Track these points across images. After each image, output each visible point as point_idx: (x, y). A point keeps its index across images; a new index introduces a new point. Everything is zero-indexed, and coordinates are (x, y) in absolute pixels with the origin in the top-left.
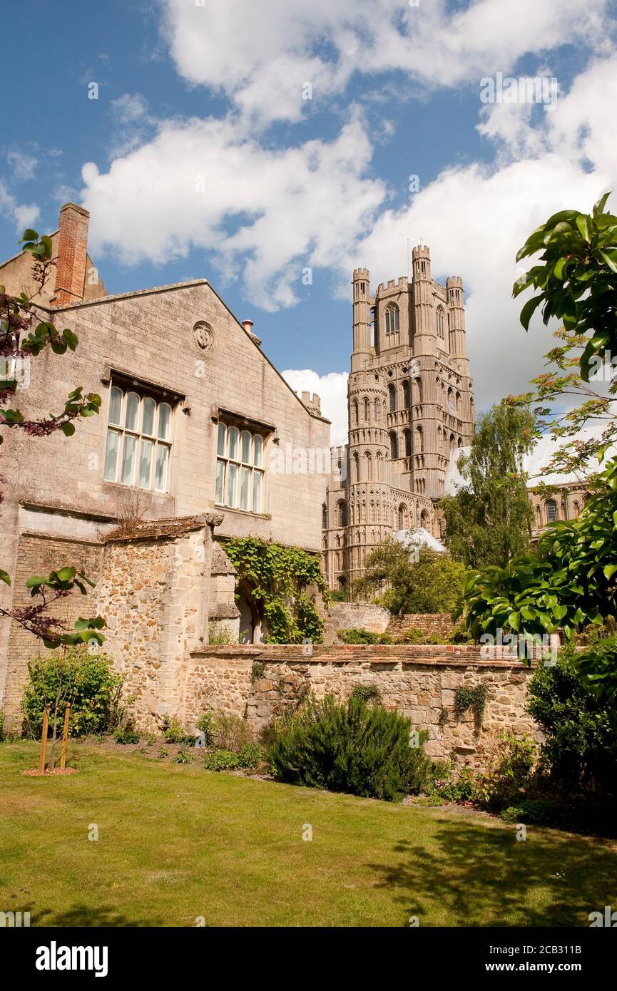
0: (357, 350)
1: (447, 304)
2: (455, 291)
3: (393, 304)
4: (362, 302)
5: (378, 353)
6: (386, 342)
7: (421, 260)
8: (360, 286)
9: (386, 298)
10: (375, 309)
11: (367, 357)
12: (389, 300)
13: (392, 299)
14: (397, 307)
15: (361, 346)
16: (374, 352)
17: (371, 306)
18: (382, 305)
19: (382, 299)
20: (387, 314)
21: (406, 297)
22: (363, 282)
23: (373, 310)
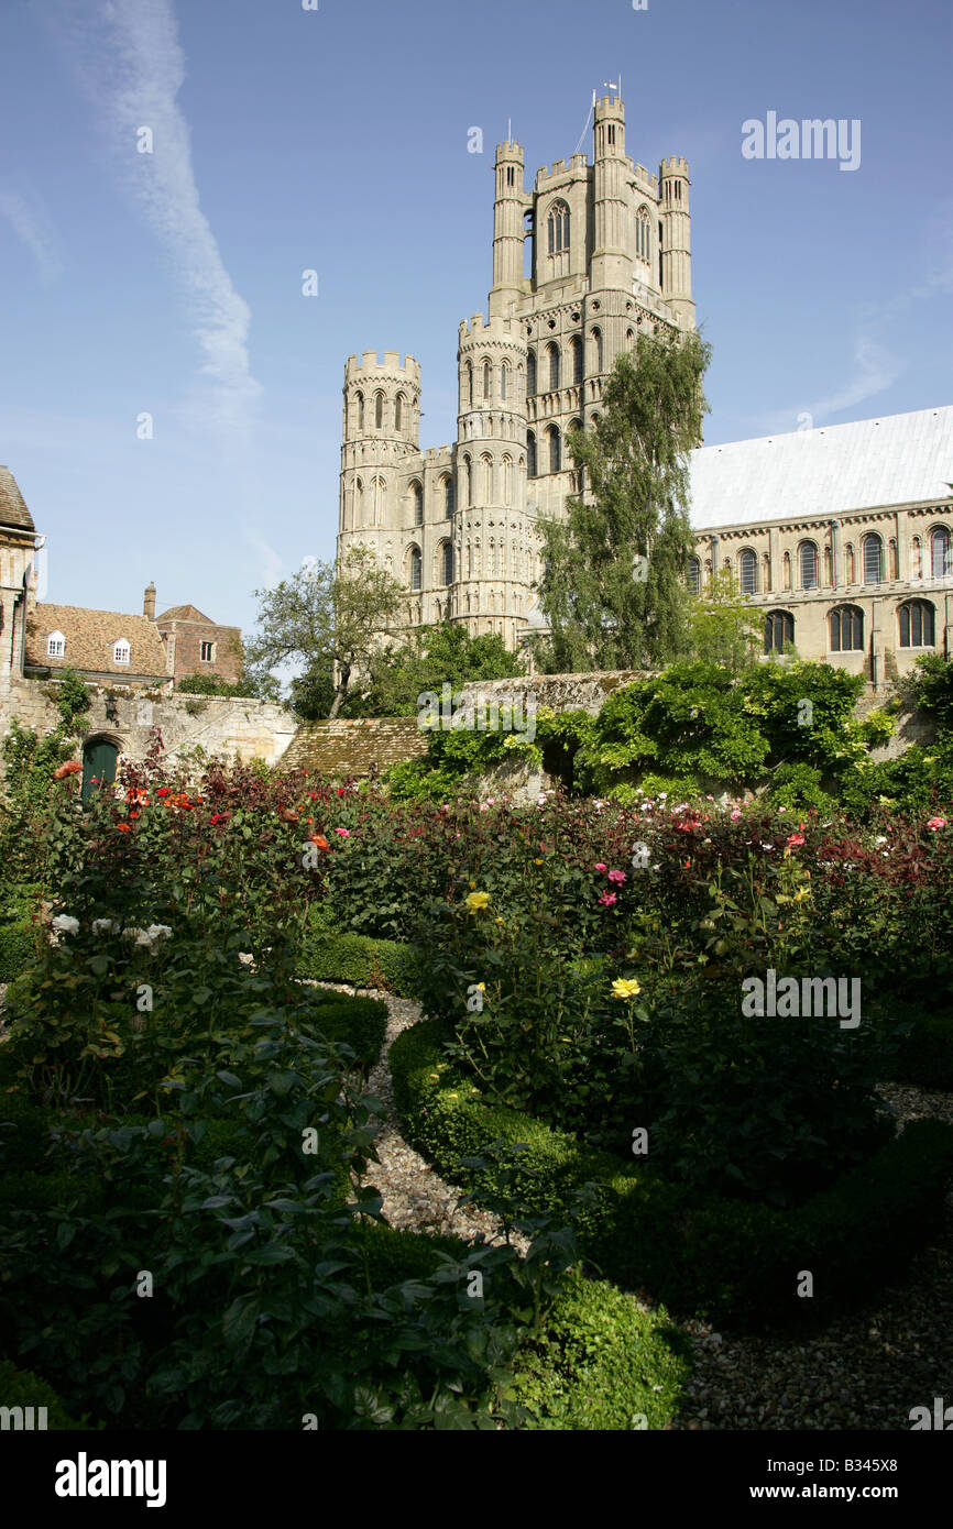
0: (498, 285)
1: (658, 203)
2: (673, 183)
3: (561, 203)
4: (508, 200)
5: (534, 288)
6: (548, 269)
7: (606, 124)
8: (506, 173)
9: (549, 192)
10: (532, 213)
11: (515, 296)
12: (554, 194)
13: (559, 194)
14: (568, 209)
15: (505, 276)
16: (527, 286)
17: (525, 208)
18: (543, 203)
19: (543, 194)
20: (551, 221)
21: (582, 189)
22: (511, 165)
23: (529, 217)
